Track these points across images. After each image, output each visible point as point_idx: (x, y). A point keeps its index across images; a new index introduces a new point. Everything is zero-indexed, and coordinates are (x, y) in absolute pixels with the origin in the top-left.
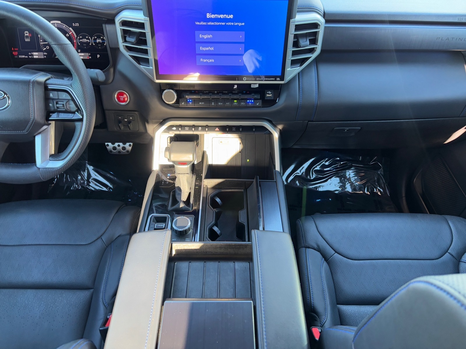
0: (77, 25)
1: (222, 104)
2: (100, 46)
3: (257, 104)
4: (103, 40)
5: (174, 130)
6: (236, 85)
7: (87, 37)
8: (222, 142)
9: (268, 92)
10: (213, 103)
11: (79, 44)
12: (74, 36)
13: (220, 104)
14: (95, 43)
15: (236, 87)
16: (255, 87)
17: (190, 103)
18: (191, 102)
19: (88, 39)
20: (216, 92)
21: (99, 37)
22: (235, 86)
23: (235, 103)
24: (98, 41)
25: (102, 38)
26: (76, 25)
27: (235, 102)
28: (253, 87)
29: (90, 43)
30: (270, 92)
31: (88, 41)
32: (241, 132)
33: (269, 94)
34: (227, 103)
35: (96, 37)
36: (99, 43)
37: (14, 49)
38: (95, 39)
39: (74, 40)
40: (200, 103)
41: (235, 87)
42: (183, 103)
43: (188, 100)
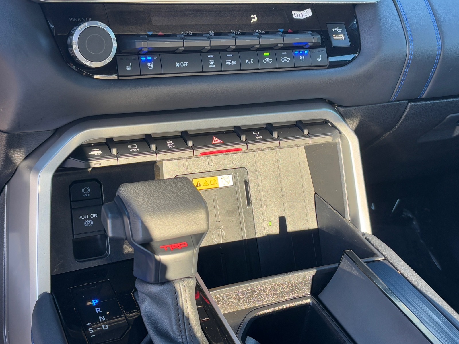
1: (234, 63)
3: (319, 59)
5: (98, 156)
6: (255, 16)
8: (200, 185)
9: (334, 30)
10: (212, 63)
13: (229, 64)
15: (256, 18)
16: (301, 18)
17: (149, 64)
18: (150, 61)
20: (212, 33)
22: (254, 18)
23: (267, 60)
27: (267, 57)
28: (297, 18)
30: (337, 29)
32: (278, 139)
33: (336, 33)
34: (247, 61)
40: (177, 65)
41: (253, 20)
42: (128, 68)
43: (143, 59)
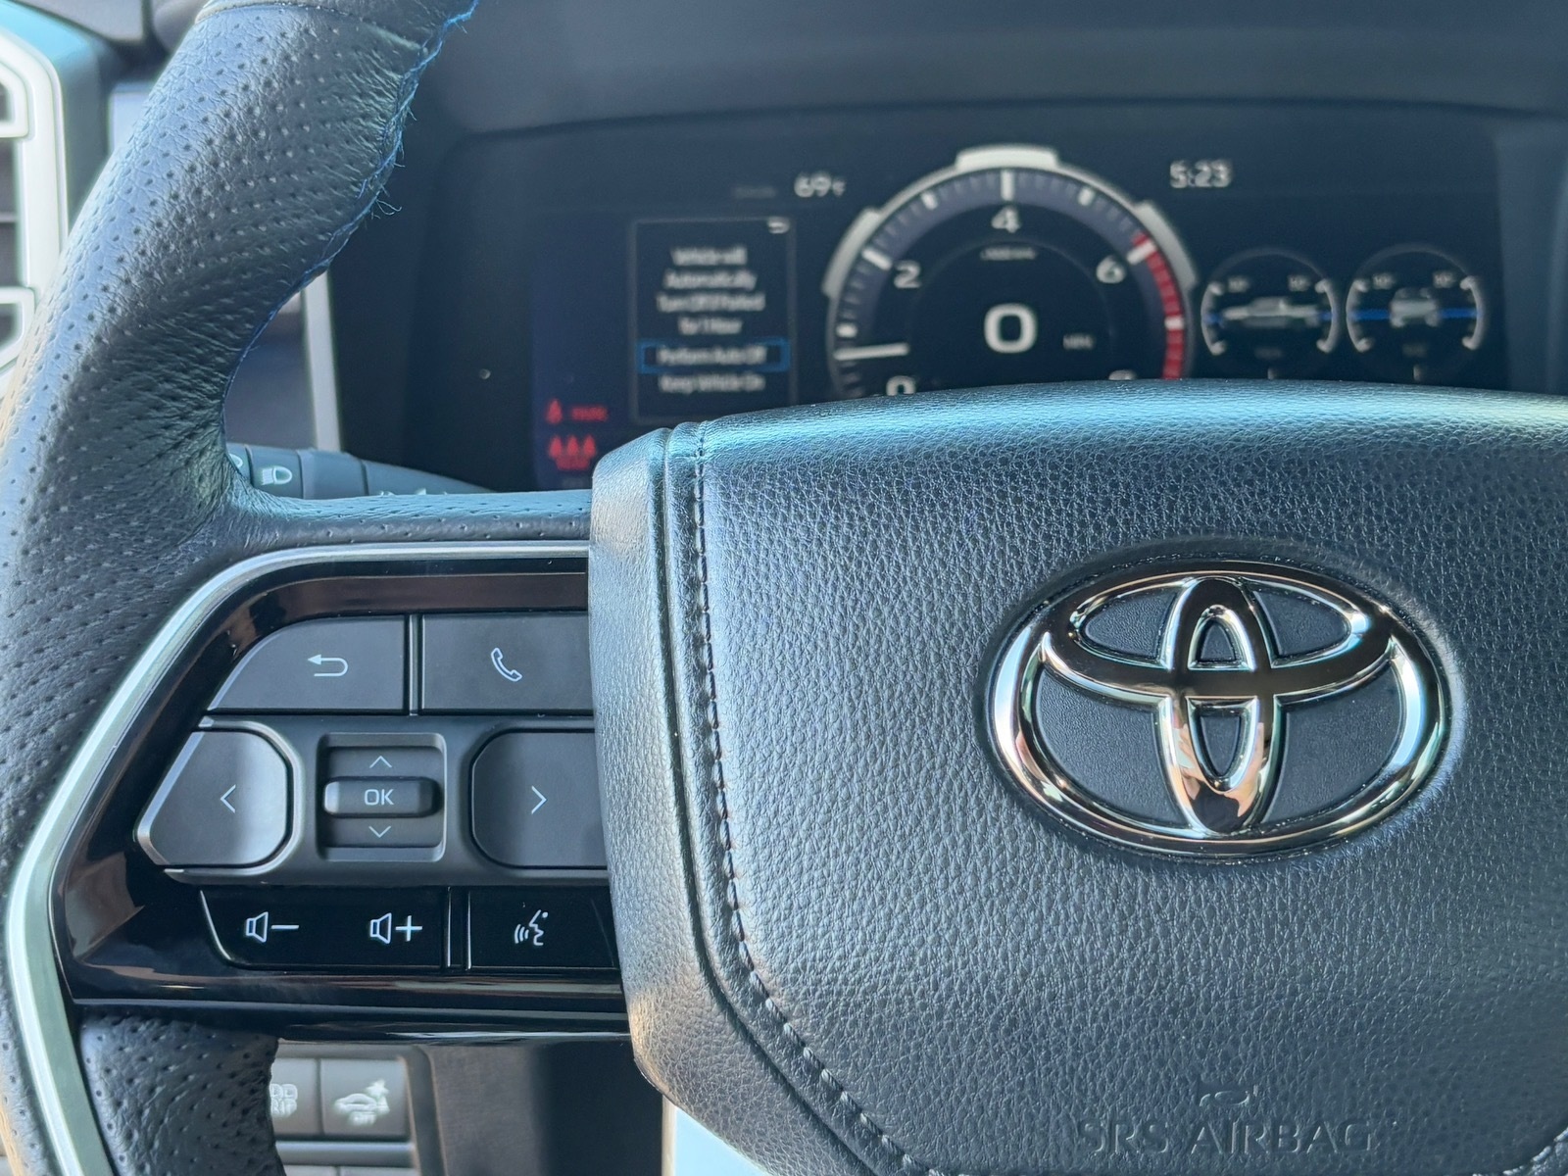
0: (1213, 177)
2: (1415, 361)
4: (1453, 298)
7: (1298, 283)
11: (1216, 349)
12: (1174, 280)
14: (1375, 325)
19: (1309, 297)
21: (1414, 280)
24: (1401, 312)
25: (1443, 280)
26: (1202, 182)
29: (1320, 332)
31: (1301, 321)
35: (1383, 282)
36: (1415, 327)
37: (565, 409)
38: (1376, 302)
39: (1164, 316)
